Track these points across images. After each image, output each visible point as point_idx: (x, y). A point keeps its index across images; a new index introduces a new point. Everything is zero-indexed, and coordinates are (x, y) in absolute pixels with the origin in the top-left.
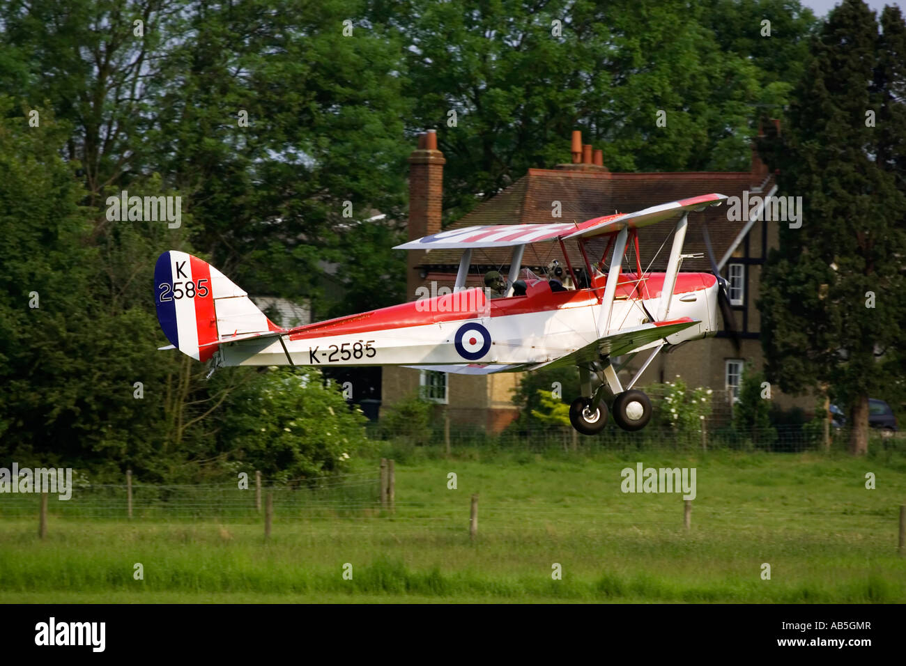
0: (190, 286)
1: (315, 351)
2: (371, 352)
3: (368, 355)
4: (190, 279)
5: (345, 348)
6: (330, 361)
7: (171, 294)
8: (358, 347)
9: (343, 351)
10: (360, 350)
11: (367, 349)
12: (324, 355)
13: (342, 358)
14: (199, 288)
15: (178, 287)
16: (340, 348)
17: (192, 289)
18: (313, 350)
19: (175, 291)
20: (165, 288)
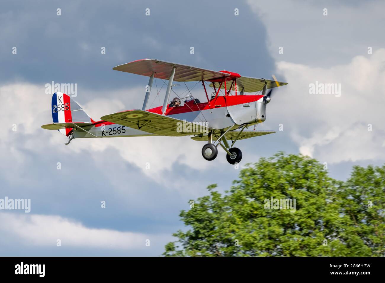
0: (63, 106)
1: (104, 131)
2: (124, 131)
3: (123, 132)
4: (63, 103)
5: (114, 129)
6: (109, 135)
7: (57, 110)
8: (119, 129)
9: (114, 131)
10: (120, 130)
11: (122, 130)
12: (107, 132)
13: (114, 134)
14: (66, 107)
15: (59, 106)
16: (112, 130)
17: (64, 107)
18: (103, 131)
19: (58, 108)
20: (55, 107)
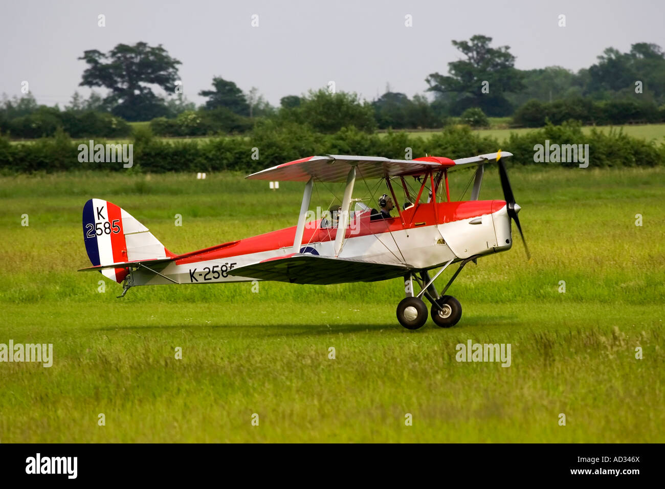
0: (107, 225)
1: (194, 272)
4: (107, 220)
5: (215, 269)
6: (205, 279)
7: (94, 232)
8: (224, 268)
9: (214, 272)
12: (201, 275)
13: (214, 277)
14: (114, 227)
15: (99, 226)
16: (211, 270)
17: (109, 228)
19: (97, 229)
20: (90, 228)
